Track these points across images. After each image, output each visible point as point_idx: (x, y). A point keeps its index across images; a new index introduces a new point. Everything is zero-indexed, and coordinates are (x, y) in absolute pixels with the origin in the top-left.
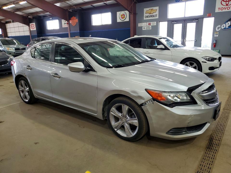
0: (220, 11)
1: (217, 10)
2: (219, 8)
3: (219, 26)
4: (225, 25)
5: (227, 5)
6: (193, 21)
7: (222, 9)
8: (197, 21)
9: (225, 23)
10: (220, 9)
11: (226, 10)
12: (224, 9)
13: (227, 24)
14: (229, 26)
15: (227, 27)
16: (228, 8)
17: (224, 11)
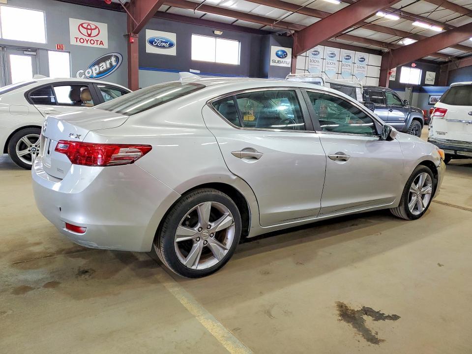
0: (79, 43)
1: (73, 42)
2: (77, 38)
3: (82, 71)
4: (90, 70)
5: (89, 35)
6: (25, 52)
7: (82, 41)
8: (35, 53)
9: (90, 67)
10: (78, 40)
11: (89, 45)
12: (85, 41)
13: (93, 68)
14: (98, 74)
15: (95, 75)
16: (92, 42)
17: (85, 44)
